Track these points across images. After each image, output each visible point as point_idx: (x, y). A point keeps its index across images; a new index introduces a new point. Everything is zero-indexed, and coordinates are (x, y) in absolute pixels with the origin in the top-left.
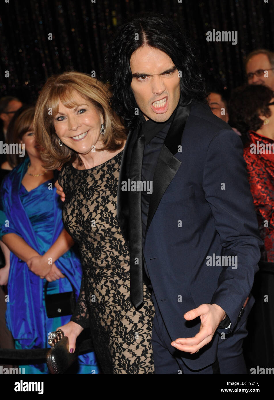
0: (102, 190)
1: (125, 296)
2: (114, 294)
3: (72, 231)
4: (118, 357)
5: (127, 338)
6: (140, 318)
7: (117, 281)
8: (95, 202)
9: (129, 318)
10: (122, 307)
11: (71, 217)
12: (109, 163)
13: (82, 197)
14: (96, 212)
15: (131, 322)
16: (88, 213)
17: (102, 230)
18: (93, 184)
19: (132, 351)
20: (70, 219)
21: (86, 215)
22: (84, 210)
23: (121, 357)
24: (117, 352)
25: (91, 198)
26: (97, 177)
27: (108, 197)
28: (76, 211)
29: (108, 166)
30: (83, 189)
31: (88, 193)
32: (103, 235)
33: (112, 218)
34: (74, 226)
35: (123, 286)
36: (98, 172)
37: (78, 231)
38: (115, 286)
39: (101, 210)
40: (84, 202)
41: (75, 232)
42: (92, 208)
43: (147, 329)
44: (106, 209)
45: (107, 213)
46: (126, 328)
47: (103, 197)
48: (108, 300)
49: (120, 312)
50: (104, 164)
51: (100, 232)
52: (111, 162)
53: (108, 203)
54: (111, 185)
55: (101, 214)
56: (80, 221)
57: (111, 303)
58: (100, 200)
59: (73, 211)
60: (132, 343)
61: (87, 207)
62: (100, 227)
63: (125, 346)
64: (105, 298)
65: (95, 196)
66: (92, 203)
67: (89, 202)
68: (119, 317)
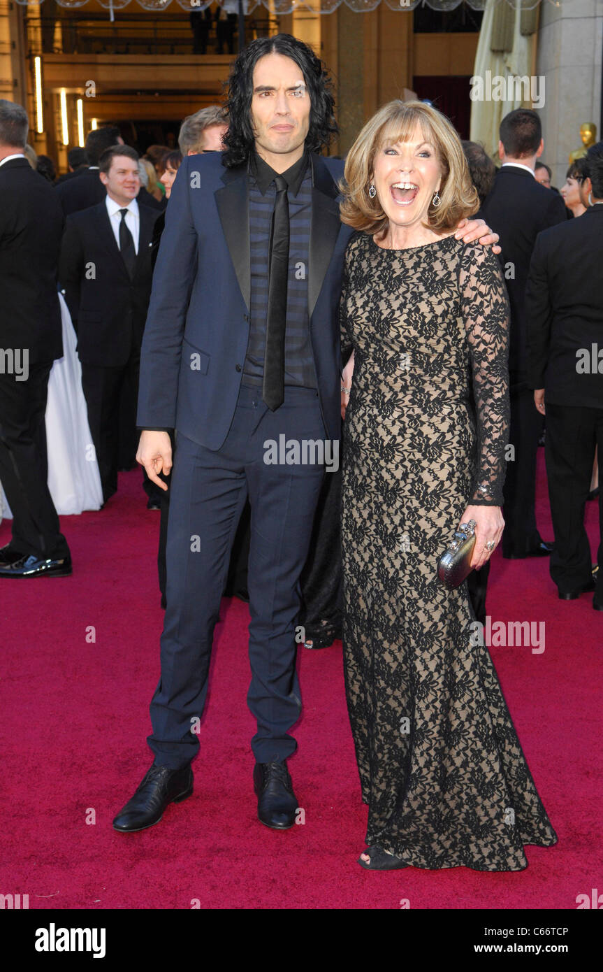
0: (413, 283)
1: (429, 439)
2: (412, 434)
3: (357, 331)
4: (410, 526)
5: (427, 501)
6: (449, 474)
7: (419, 416)
8: (401, 298)
9: (433, 472)
10: (424, 455)
11: (361, 311)
12: (430, 249)
13: (382, 287)
14: (402, 311)
15: (436, 478)
16: (389, 311)
17: (406, 337)
18: (402, 273)
19: (431, 520)
20: (359, 313)
21: (386, 313)
22: (383, 305)
23: (413, 526)
24: (409, 520)
25: (395, 291)
26: (409, 264)
27: (421, 293)
28: (371, 305)
29: (427, 252)
30: (386, 276)
31: (392, 283)
32: (405, 344)
33: (423, 323)
34: (363, 323)
35: (427, 423)
36: (411, 257)
37: (367, 333)
38: (415, 423)
39: (410, 309)
40: (385, 295)
41: (361, 333)
42: (395, 305)
43: (455, 490)
44: (417, 310)
45: (417, 315)
46: (428, 487)
47: (413, 293)
48: (402, 442)
49: (419, 461)
50: (422, 247)
51: (402, 339)
52: (432, 247)
53: (420, 302)
54: (427, 279)
55: (409, 314)
56: (374, 319)
57: (406, 447)
58: (409, 295)
59: (366, 304)
60: (433, 509)
61: (387, 301)
62: (403, 332)
63: (422, 512)
64: (396, 440)
65: (402, 290)
66: (397, 298)
67: (392, 297)
68: (417, 468)
